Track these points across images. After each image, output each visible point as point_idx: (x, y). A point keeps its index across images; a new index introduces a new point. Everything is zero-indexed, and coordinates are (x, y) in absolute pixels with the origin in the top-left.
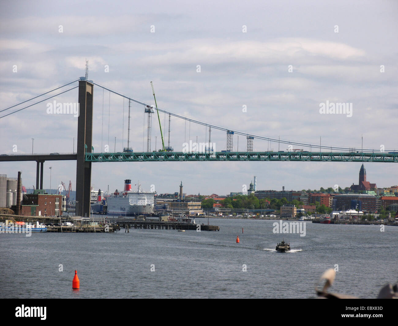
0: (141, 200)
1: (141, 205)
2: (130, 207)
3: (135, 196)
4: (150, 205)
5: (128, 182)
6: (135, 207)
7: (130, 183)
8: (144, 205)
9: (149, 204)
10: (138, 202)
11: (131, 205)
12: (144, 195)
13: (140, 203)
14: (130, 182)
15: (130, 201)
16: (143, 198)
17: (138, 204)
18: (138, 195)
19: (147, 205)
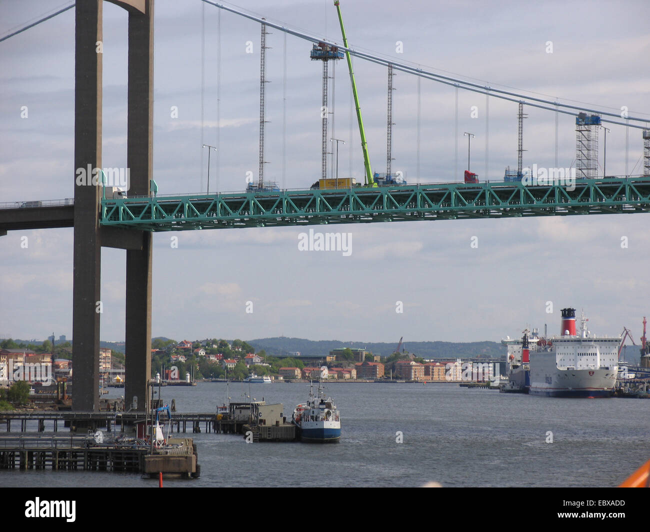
0: (585, 357)
1: (586, 368)
2: (559, 375)
3: (570, 347)
4: (607, 368)
5: (568, 314)
6: (571, 374)
7: (573, 316)
8: (593, 368)
9: (606, 366)
10: (579, 363)
11: (561, 369)
12: (592, 343)
13: (583, 364)
14: (574, 313)
15: (558, 359)
16: (591, 351)
17: (579, 366)
18: (577, 345)
19: (601, 368)
